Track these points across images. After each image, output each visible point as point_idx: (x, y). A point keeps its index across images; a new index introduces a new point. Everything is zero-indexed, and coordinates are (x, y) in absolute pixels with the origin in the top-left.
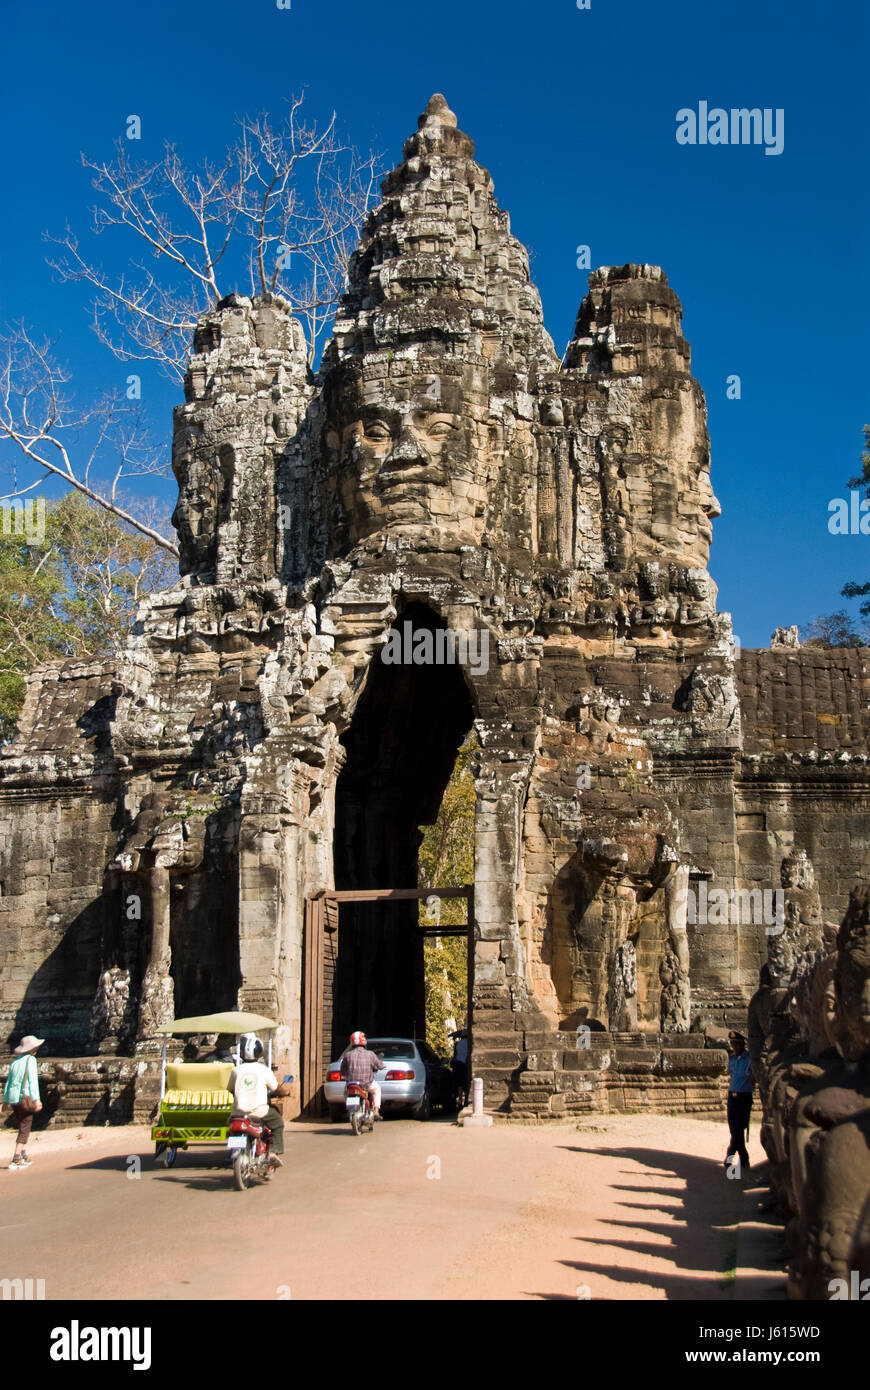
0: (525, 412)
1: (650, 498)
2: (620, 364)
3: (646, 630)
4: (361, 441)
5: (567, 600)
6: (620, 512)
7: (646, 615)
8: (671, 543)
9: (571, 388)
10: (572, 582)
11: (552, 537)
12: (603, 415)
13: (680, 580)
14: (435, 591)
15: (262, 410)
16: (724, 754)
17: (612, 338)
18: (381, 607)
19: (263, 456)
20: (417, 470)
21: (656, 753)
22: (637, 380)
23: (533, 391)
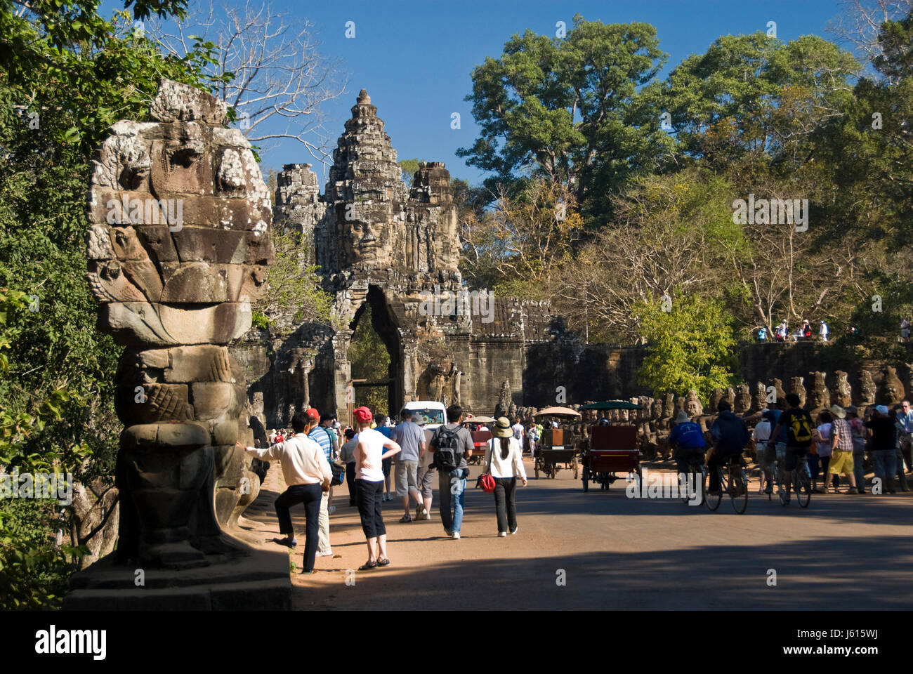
0: (403, 219)
1: (442, 247)
2: (433, 200)
4: (353, 231)
5: (416, 282)
6: (433, 253)
8: (448, 262)
9: (417, 209)
10: (418, 276)
11: (411, 261)
12: (428, 220)
13: (451, 275)
14: (381, 285)
15: (310, 212)
16: (467, 335)
17: (430, 191)
18: (365, 290)
19: (312, 228)
20: (373, 243)
21: (446, 334)
22: (439, 208)
23: (405, 210)
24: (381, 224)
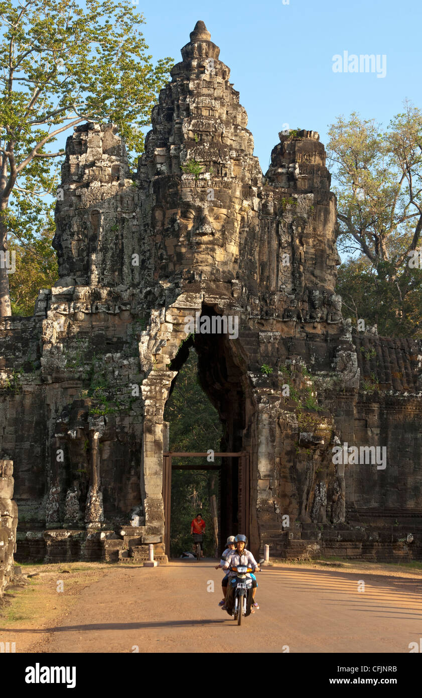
1: (314, 257)
3: (312, 325)
4: (180, 220)
5: (274, 307)
6: (300, 262)
7: (311, 317)
11: (266, 274)
12: (294, 212)
13: (328, 301)
14: (221, 303)
18: (195, 310)
19: (116, 218)
22: (310, 195)
23: (259, 196)
24: (224, 211)
